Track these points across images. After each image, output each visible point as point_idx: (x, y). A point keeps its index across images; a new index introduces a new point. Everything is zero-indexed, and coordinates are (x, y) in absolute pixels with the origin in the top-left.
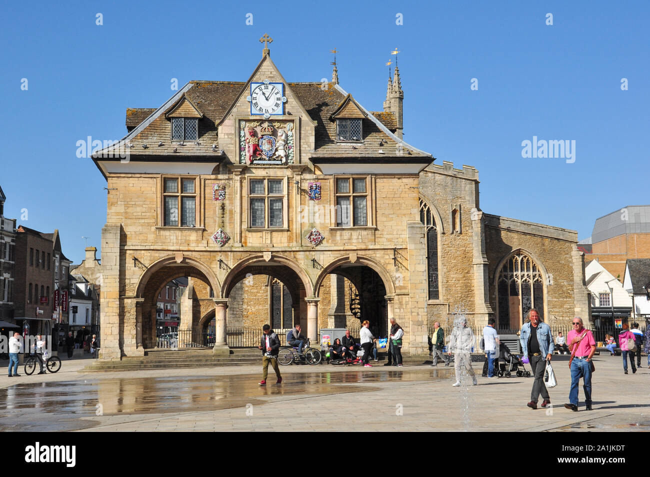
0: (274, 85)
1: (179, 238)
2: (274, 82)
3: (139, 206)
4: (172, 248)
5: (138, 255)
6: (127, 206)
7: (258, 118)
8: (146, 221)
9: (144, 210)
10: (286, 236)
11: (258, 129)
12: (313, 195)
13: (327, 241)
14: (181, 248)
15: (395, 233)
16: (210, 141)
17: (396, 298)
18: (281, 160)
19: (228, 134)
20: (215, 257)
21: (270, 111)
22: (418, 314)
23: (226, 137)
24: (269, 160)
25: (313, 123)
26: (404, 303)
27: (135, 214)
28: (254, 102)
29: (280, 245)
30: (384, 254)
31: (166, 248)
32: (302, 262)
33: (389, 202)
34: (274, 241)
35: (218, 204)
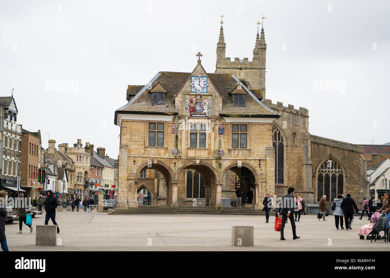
0: (203, 78)
1: (156, 152)
2: (203, 76)
3: (137, 135)
4: (152, 156)
5: (136, 159)
6: (131, 135)
7: (195, 94)
8: (140, 143)
9: (139, 138)
10: (207, 152)
11: (194, 100)
12: (220, 132)
13: (227, 155)
14: (157, 157)
15: (260, 152)
16: (171, 104)
17: (260, 184)
18: (205, 115)
19: (180, 102)
20: (172, 161)
21: (201, 90)
22: (270, 192)
23: (179, 103)
24: (200, 115)
25: (222, 97)
26: (264, 186)
27: (135, 139)
28: (193, 86)
29: (204, 156)
30: (255, 162)
31: (149, 156)
32: (215, 165)
33: (257, 136)
34: (201, 154)
35: (174, 136)
